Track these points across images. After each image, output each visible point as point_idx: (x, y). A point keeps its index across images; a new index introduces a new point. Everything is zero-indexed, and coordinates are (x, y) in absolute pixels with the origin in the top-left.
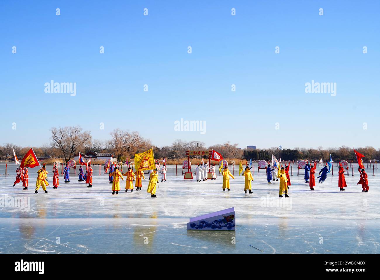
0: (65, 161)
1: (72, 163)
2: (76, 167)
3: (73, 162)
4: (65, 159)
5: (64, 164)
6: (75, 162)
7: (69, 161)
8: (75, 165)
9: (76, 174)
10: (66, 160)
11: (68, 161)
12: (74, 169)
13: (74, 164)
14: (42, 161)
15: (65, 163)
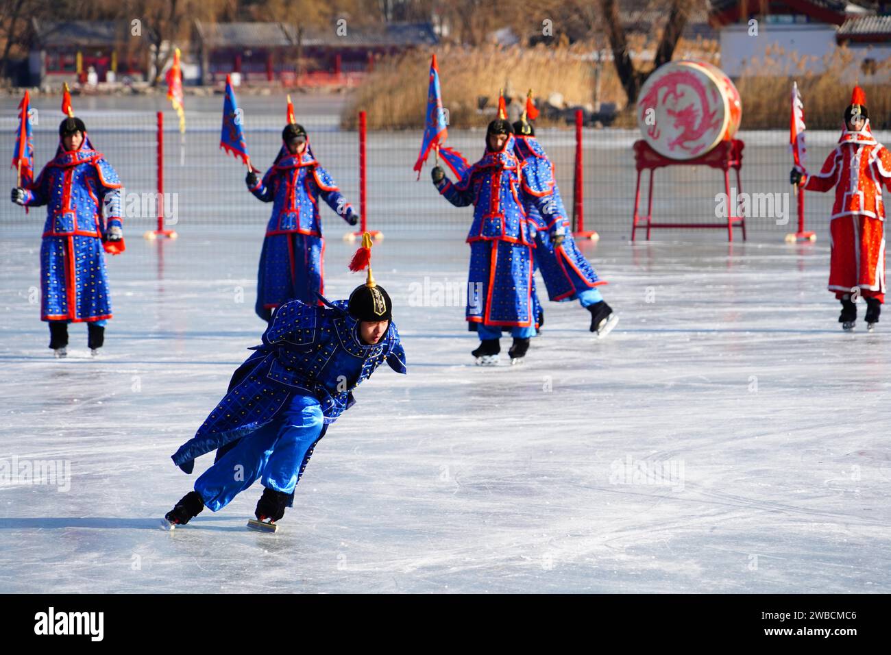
0: (616, 81)
1: (690, 98)
2: (740, 145)
3: (706, 90)
4: (608, 56)
5: (606, 118)
6: (727, 94)
7: (664, 71)
8: (728, 125)
9: (737, 233)
10: (624, 68)
11: (644, 77)
12: (718, 172)
13: (712, 119)
14: (349, 81)
15: (620, 100)
